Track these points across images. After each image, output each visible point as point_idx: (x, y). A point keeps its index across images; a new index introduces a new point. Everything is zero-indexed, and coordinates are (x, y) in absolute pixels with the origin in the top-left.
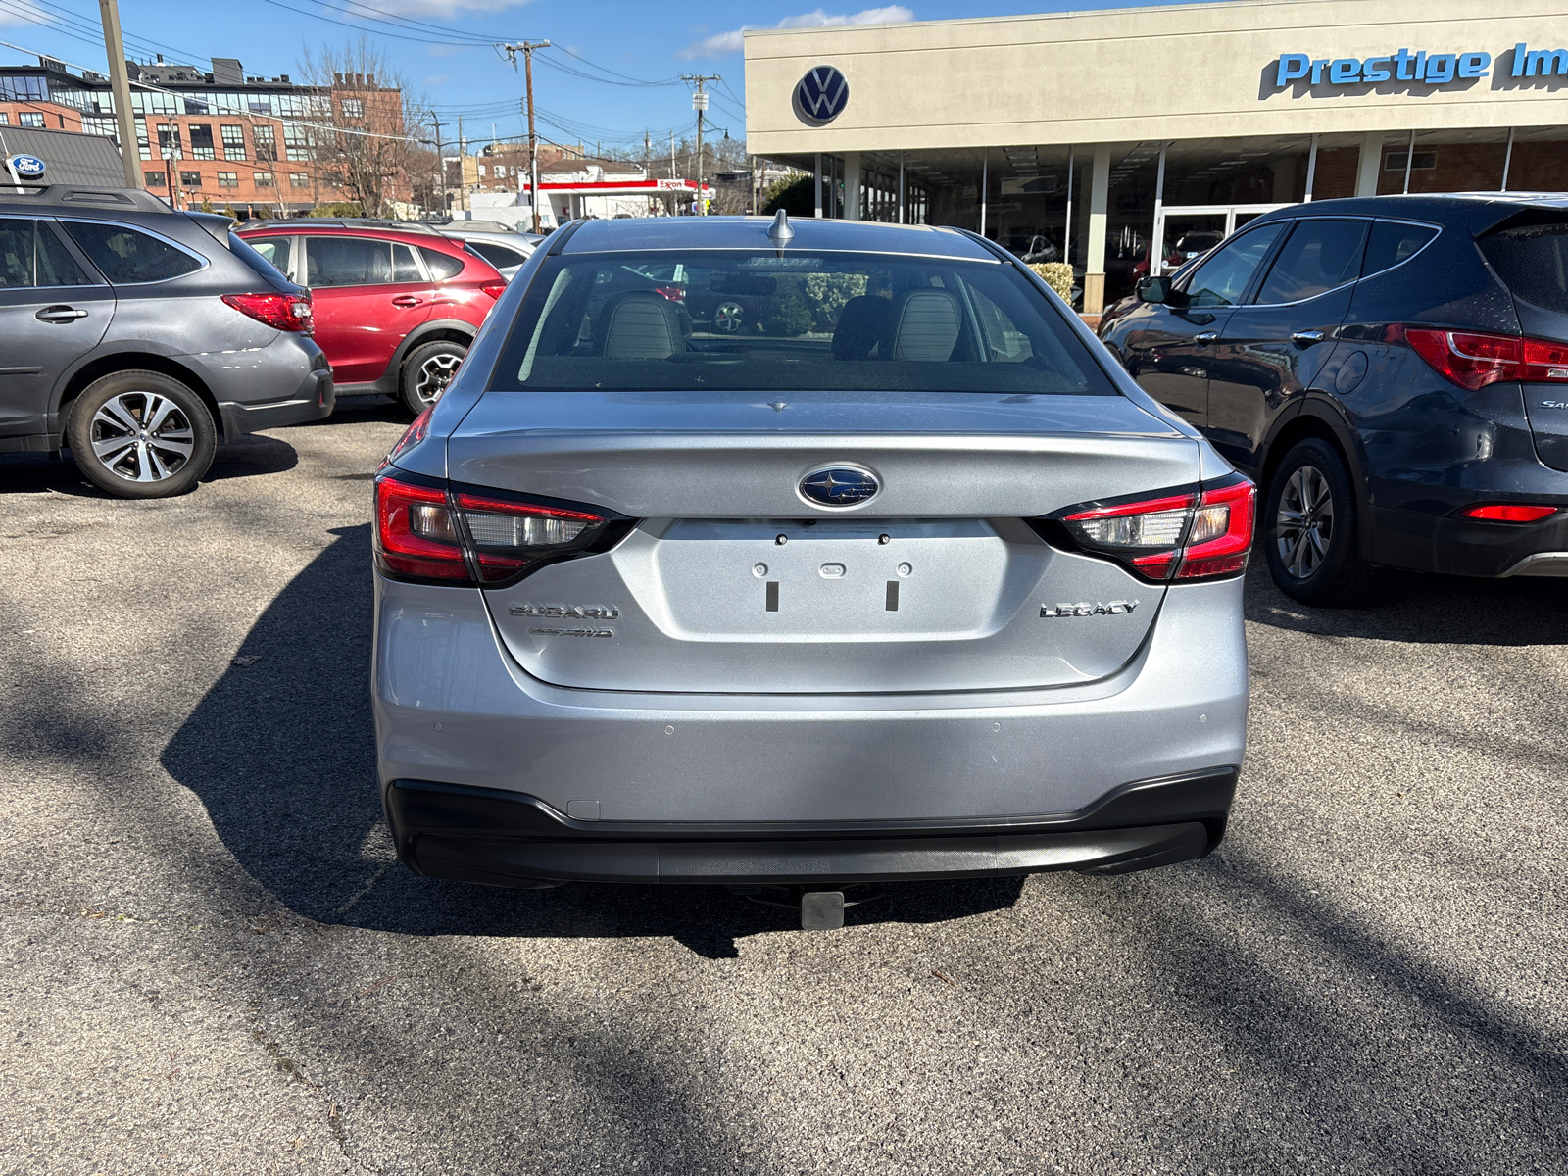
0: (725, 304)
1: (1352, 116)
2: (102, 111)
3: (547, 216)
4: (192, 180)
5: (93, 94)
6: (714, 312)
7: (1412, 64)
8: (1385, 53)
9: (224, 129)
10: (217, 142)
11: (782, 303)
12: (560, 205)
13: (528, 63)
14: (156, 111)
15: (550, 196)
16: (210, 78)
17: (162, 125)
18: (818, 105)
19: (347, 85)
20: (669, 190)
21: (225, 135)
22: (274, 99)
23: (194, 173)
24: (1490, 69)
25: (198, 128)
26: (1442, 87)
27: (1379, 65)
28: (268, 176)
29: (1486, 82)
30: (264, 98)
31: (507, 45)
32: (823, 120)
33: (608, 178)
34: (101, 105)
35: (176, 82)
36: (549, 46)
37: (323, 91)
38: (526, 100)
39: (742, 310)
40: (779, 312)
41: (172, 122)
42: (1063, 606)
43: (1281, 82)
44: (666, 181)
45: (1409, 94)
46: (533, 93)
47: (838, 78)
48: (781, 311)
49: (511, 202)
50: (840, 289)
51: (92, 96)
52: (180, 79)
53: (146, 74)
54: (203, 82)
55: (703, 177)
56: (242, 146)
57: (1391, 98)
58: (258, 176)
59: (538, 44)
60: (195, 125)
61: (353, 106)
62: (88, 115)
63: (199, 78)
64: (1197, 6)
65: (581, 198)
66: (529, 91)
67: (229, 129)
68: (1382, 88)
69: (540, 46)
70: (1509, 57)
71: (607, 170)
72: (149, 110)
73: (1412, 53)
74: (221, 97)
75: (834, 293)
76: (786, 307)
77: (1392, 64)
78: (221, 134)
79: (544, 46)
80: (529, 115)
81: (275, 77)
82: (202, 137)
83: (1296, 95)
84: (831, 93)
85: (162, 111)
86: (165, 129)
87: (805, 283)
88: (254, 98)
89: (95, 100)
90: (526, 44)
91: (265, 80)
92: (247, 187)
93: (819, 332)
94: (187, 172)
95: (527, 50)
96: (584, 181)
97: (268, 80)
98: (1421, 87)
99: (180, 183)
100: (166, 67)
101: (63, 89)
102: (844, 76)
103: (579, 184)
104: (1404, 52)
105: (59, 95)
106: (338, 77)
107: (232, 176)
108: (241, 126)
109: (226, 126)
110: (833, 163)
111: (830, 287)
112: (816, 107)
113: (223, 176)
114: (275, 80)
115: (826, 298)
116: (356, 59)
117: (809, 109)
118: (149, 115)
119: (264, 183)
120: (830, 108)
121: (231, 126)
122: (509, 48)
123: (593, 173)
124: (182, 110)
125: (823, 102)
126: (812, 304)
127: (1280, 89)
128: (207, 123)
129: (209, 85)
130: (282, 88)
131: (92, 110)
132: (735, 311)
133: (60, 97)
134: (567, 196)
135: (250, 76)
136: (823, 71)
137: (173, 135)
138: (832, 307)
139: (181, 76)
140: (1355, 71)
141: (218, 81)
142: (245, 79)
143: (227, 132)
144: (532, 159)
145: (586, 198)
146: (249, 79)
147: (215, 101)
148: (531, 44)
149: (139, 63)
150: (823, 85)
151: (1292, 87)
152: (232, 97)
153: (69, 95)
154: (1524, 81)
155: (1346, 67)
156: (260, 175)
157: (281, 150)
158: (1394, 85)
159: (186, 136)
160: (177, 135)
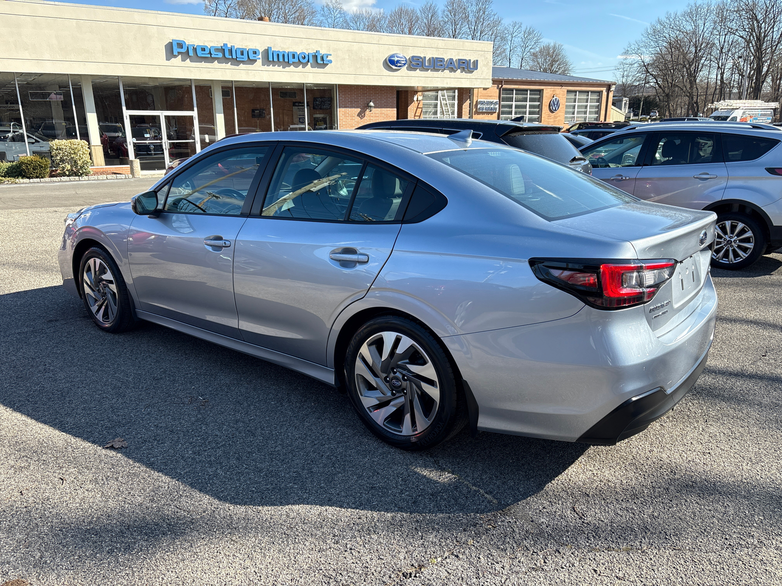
1: (209, 72)
7: (231, 51)
8: (219, 45)
24: (260, 56)
26: (243, 62)
27: (217, 50)
29: (259, 62)
43: (175, 53)
45: (231, 64)
57: (223, 65)
64: (126, 9)
68: (220, 61)
70: (267, 52)
73: (229, 46)
77: (222, 50)
83: (183, 60)
98: (236, 62)
104: (225, 45)
127: (175, 56)
140: (207, 51)
151: (180, 56)
154: (273, 63)
155: (203, 49)
158: (224, 60)
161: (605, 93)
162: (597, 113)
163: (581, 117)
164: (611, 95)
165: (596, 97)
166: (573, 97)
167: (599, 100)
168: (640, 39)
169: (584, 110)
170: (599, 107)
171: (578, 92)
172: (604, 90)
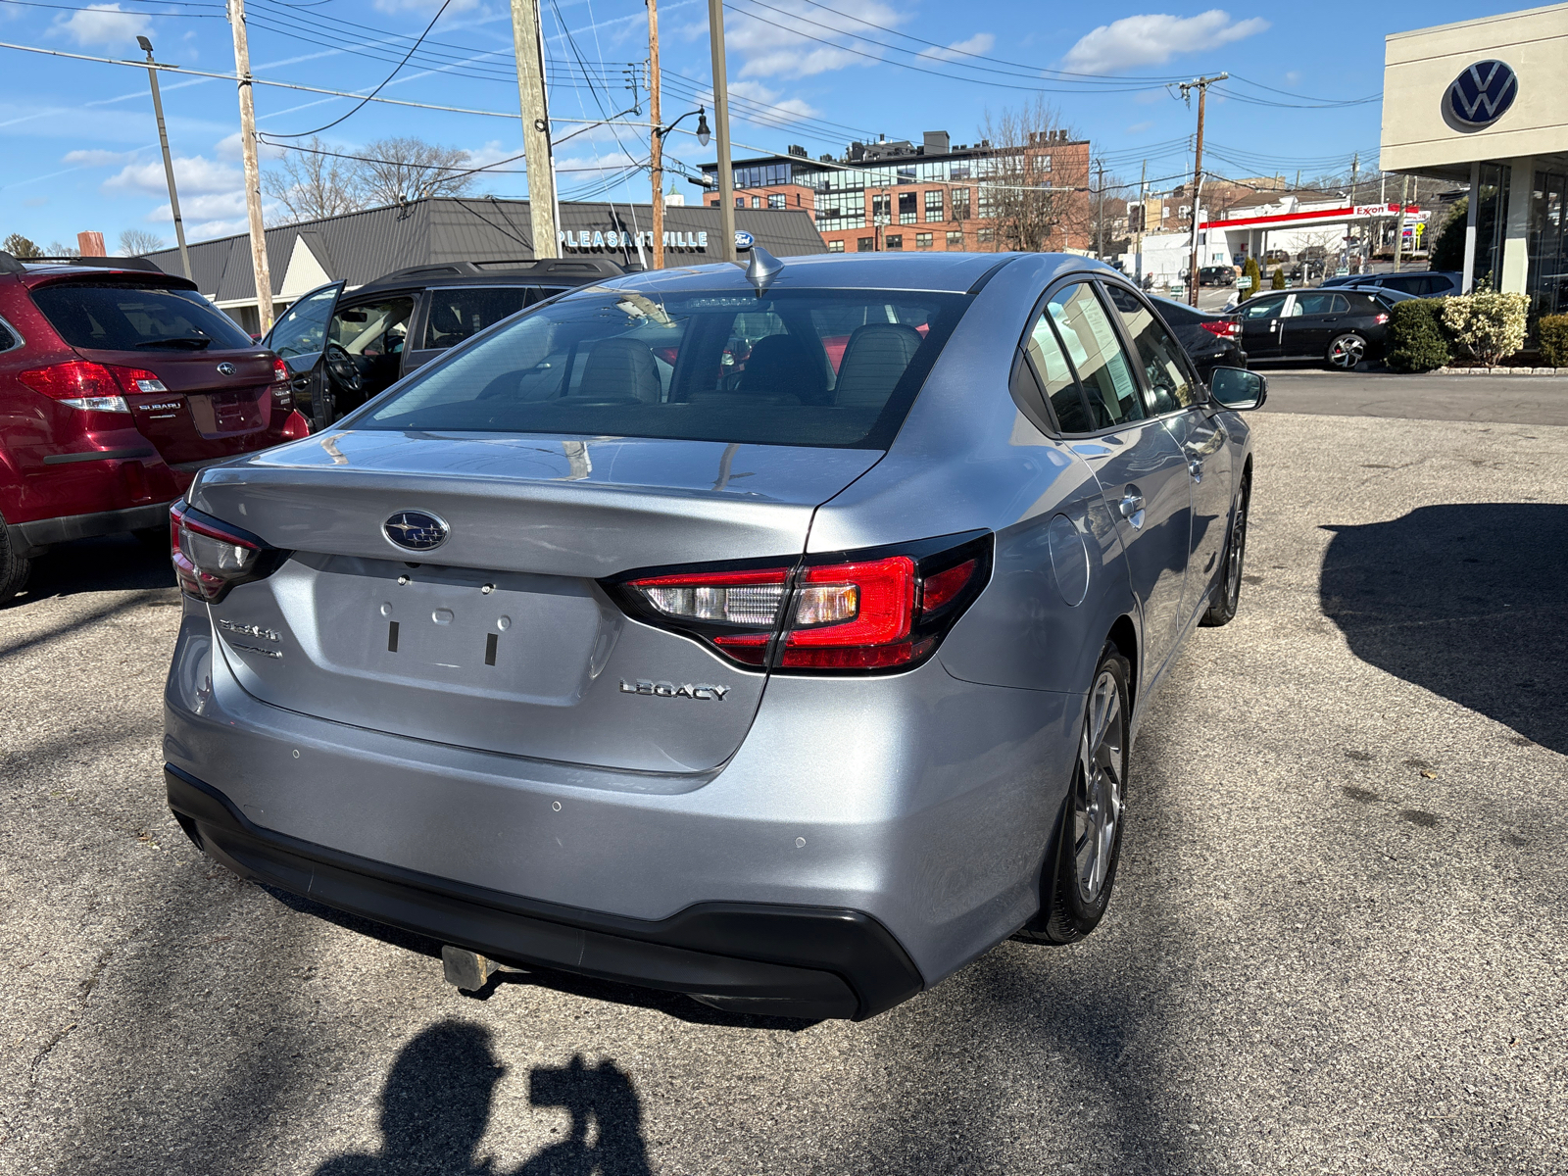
0: (1343, 336)
2: (832, 188)
3: (1222, 254)
4: (894, 243)
5: (826, 174)
6: (1330, 344)
9: (927, 194)
10: (920, 207)
11: (1409, 334)
12: (1238, 241)
13: (1201, 98)
14: (874, 184)
15: (1226, 232)
16: (921, 150)
17: (877, 196)
18: (1475, 108)
19: (1041, 142)
20: (1368, 216)
21: (927, 200)
22: (973, 163)
23: (896, 236)
25: (906, 196)
28: (958, 235)
30: (965, 163)
31: (1181, 84)
32: (1482, 123)
33: (1303, 209)
34: (831, 183)
35: (892, 157)
36: (1226, 78)
37: (1018, 151)
38: (1196, 137)
39: (1364, 343)
40: (1404, 344)
41: (885, 192)
42: (643, 683)
44: (1365, 207)
46: (1204, 129)
47: (1504, 72)
48: (1407, 343)
49: (1184, 242)
50: (1489, 316)
51: (824, 176)
52: (897, 154)
53: (870, 152)
54: (914, 155)
55: (1407, 200)
56: (940, 209)
58: (950, 235)
59: (1214, 77)
60: (903, 194)
61: (1044, 162)
62: (820, 193)
63: (912, 152)
65: (1264, 233)
66: (1200, 127)
67: (932, 194)
69: (1216, 79)
71: (1301, 201)
72: (868, 184)
74: (928, 166)
75: (1478, 320)
76: (1413, 339)
78: (926, 199)
79: (1221, 79)
80: (1197, 152)
81: (977, 143)
82: (909, 203)
84: (1492, 93)
85: (878, 184)
86: (879, 199)
87: (1441, 310)
88: (955, 165)
89: (826, 179)
90: (1201, 79)
91: (968, 147)
92: (940, 245)
93: (1457, 366)
94: (892, 236)
95: (1203, 85)
96: (1268, 215)
97: (970, 146)
99: (885, 246)
100: (887, 145)
101: (803, 172)
102: (1513, 68)
103: (1262, 217)
105: (799, 177)
106: (1032, 136)
107: (928, 237)
108: (942, 190)
109: (929, 192)
110: (1496, 171)
111: (1475, 314)
112: (1472, 111)
113: (921, 237)
114: (977, 146)
115: (1468, 327)
116: (1032, 119)
117: (1463, 114)
118: (868, 188)
119: (954, 241)
120: (1491, 109)
121: (934, 191)
122: (1183, 86)
123: (1287, 205)
124: (894, 181)
125: (1482, 104)
126: (1450, 334)
128: (914, 191)
129: (921, 156)
130: (982, 152)
131: (823, 188)
132: (1356, 344)
133: (801, 179)
134: (1246, 231)
135: (955, 145)
136: (1484, 68)
137: (883, 205)
138: (1476, 337)
139: (897, 151)
141: (927, 152)
142: (951, 147)
143: (930, 197)
144: (1195, 197)
145: (1269, 232)
146: (955, 148)
147: (923, 171)
148: (1207, 78)
149: (864, 143)
150: (1483, 83)
152: (938, 165)
153: (807, 177)
156: (952, 234)
157: (974, 209)
159: (895, 206)
160: (888, 204)
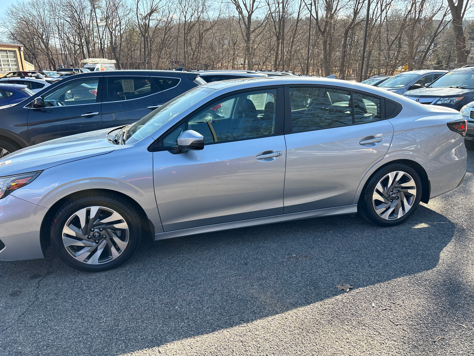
161: (18, 52)
162: (16, 65)
163: (7, 68)
164: (22, 53)
165: (13, 55)
166: (6, 55)
167: (15, 57)
168: (4, 17)
169: (7, 63)
170: (17, 61)
171: (8, 51)
172: (17, 50)
